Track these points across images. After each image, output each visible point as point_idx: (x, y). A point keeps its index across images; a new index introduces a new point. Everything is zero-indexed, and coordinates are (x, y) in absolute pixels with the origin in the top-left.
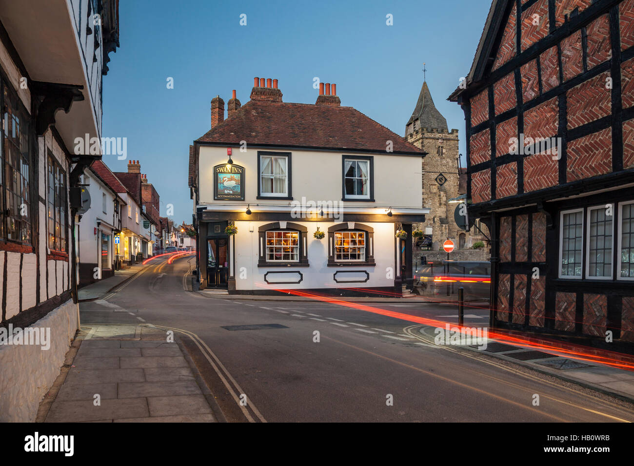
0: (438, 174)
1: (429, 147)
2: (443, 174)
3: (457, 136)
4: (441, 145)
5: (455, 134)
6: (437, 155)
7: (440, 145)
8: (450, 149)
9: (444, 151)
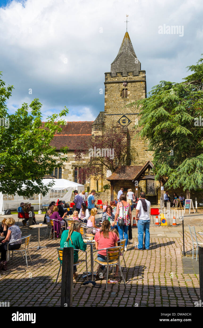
0: (121, 116)
1: (112, 91)
2: (126, 116)
3: (145, 77)
4: (125, 88)
5: (142, 75)
6: (121, 97)
7: (123, 87)
8: (135, 91)
9: (129, 93)
